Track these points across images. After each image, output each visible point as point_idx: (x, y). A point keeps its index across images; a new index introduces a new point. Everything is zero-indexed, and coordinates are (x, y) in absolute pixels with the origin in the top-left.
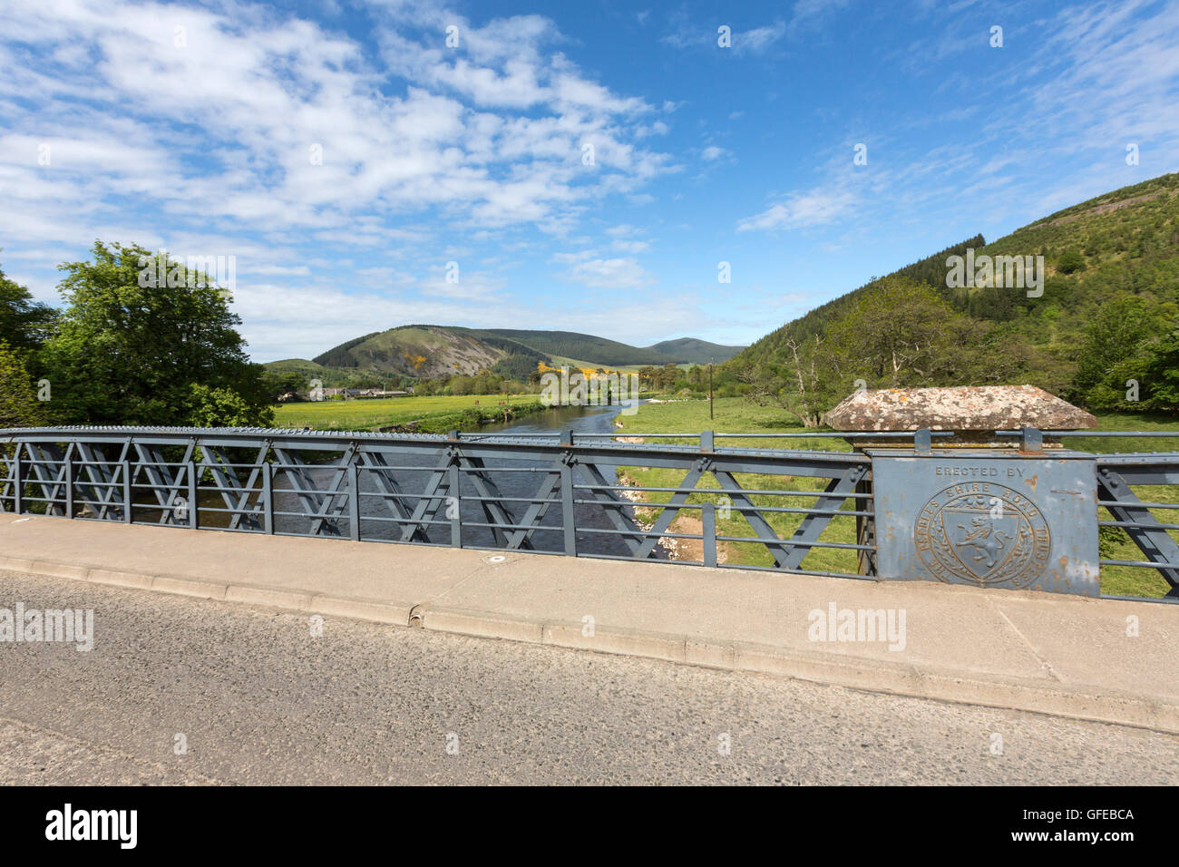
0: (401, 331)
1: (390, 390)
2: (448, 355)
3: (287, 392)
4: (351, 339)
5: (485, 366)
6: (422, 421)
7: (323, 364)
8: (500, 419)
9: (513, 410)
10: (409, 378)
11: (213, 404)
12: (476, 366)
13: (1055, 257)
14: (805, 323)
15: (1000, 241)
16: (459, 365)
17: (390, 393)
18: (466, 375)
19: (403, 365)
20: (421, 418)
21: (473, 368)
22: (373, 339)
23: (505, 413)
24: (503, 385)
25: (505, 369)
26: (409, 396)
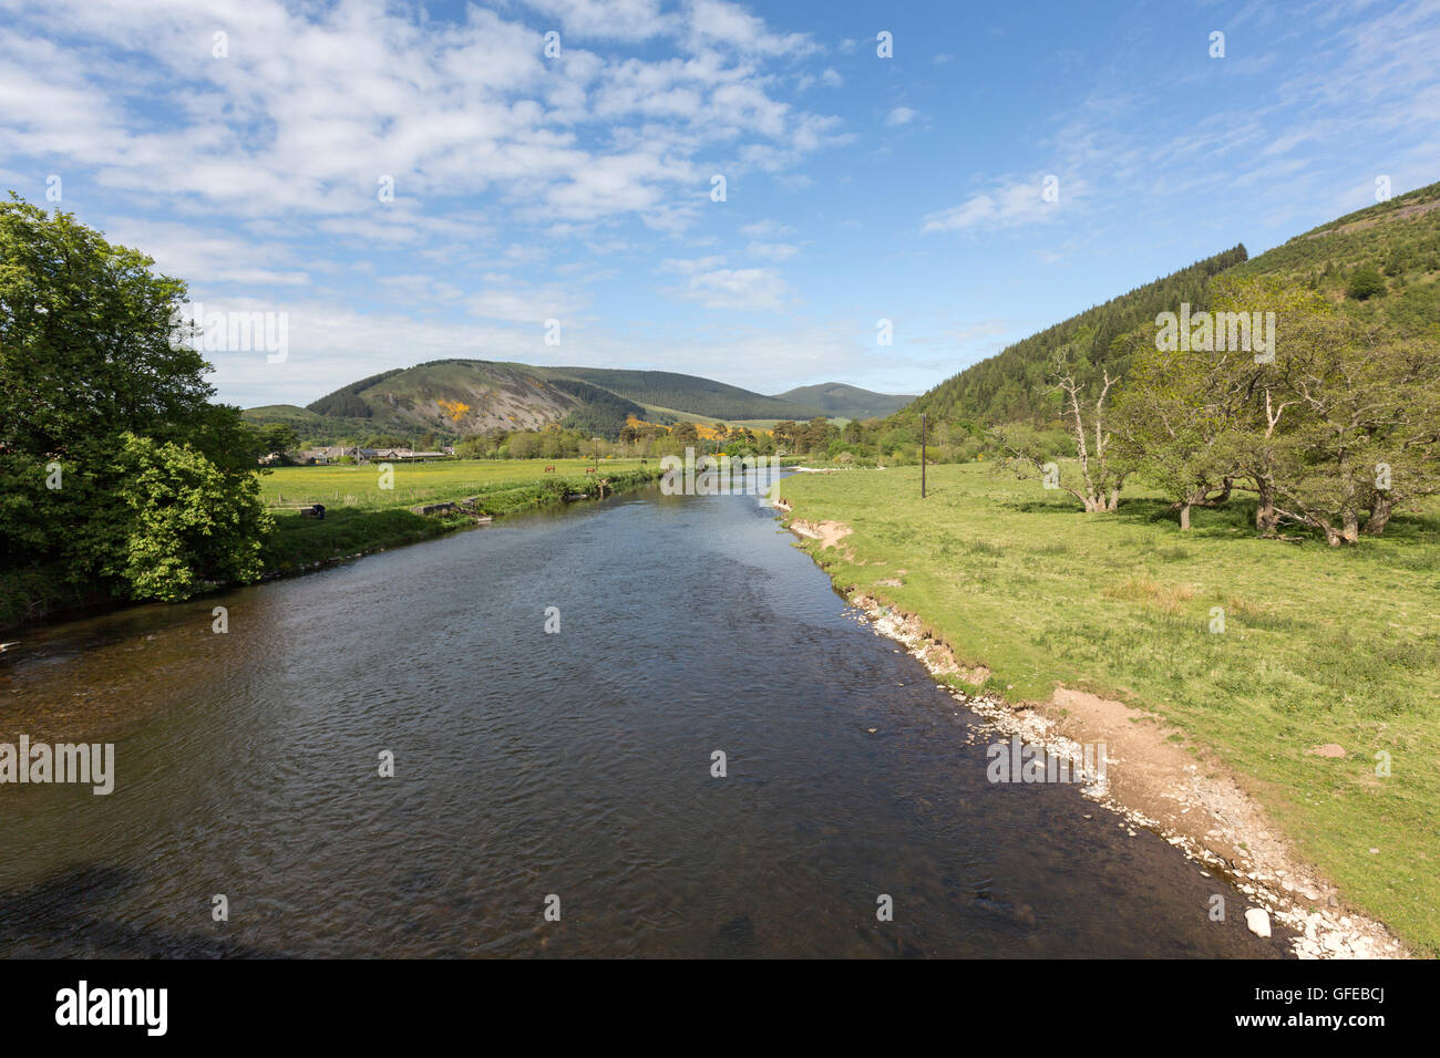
0: (432, 368)
1: (421, 450)
2: (500, 402)
3: (272, 451)
4: (363, 378)
5: (552, 419)
6: (484, 496)
7: (323, 413)
8: (593, 494)
9: (609, 481)
10: (445, 433)
11: (161, 468)
12: (541, 418)
13: (1344, 277)
14: (1001, 363)
15: (1268, 254)
16: (516, 416)
17: (421, 454)
18: (530, 431)
19: (436, 416)
20: (481, 492)
21: (536, 421)
22: (393, 378)
23: (601, 486)
24: (582, 444)
25: (580, 422)
26: (449, 459)
